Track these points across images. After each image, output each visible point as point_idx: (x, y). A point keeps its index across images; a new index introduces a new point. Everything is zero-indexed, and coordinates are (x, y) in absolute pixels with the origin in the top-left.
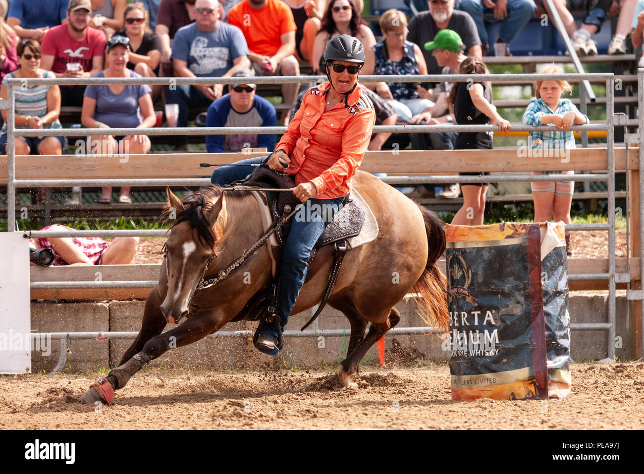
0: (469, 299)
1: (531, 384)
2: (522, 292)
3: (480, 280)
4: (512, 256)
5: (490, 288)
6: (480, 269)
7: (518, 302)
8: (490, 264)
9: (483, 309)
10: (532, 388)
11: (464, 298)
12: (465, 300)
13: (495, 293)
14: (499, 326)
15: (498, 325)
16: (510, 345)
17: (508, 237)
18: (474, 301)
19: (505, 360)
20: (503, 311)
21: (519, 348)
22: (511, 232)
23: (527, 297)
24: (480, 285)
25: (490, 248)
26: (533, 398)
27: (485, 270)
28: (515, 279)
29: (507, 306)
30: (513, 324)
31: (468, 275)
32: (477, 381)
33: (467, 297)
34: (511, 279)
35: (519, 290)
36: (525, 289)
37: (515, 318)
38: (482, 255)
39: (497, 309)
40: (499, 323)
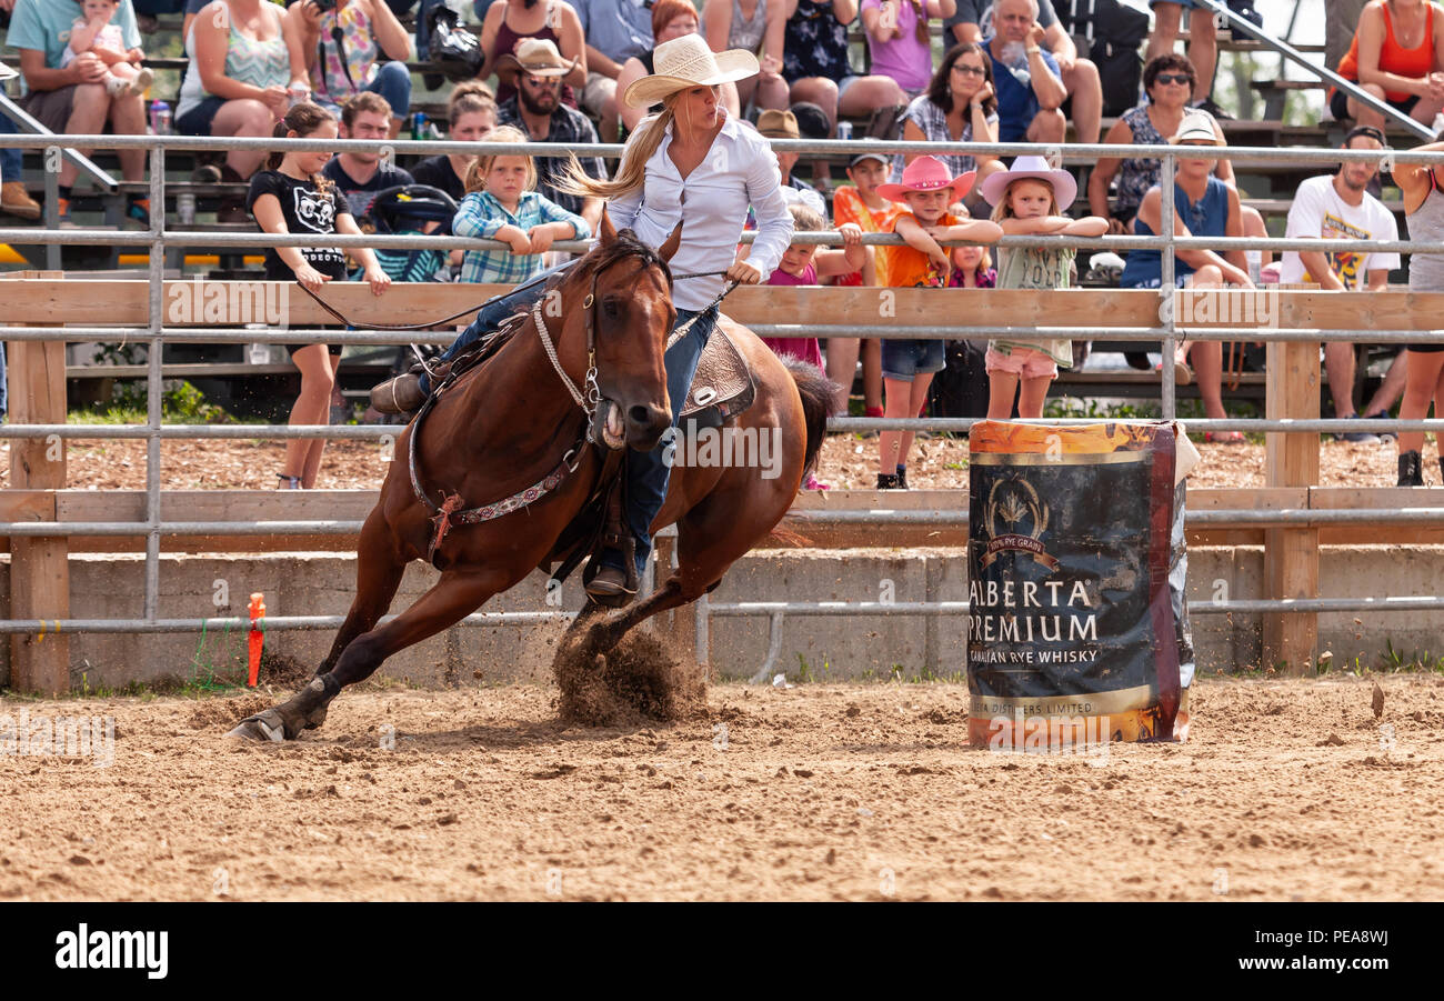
0: (1040, 559)
1: (1149, 715)
2: (1138, 548)
3: (1066, 525)
4: (1126, 483)
5: (1084, 539)
6: (1068, 505)
7: (1131, 567)
8: (1086, 496)
9: (1068, 578)
10: (1150, 723)
11: (1030, 557)
12: (1032, 560)
13: (1093, 550)
14: (1099, 609)
15: (1095, 608)
16: (1118, 642)
17: (1121, 449)
18: (1052, 562)
19: (1107, 672)
20: (1106, 582)
21: (1133, 649)
22: (1124, 440)
23: (1144, 559)
24: (1065, 535)
25: (1088, 468)
26: (1150, 740)
27: (1077, 507)
28: (1127, 525)
29: (1113, 574)
30: (1122, 605)
31: (1043, 514)
32: (1052, 709)
33: (1036, 555)
34: (1121, 524)
35: (1133, 545)
36: (1143, 542)
37: (1125, 595)
38: (1072, 479)
39: (1095, 577)
40: (1098, 604)
